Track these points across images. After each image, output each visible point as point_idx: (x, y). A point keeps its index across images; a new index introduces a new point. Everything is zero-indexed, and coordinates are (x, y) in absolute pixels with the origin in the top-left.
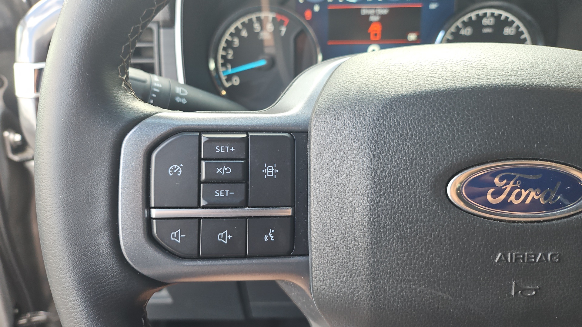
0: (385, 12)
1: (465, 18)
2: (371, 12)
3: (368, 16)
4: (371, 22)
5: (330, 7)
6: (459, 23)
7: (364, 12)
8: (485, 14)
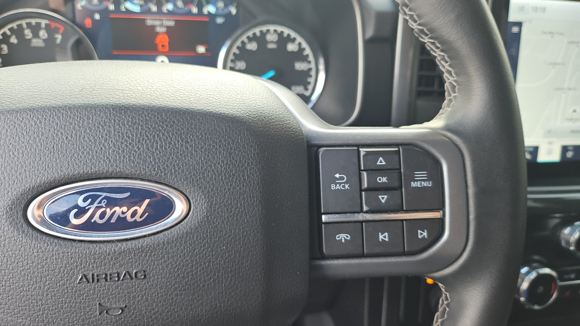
0: (172, 23)
1: (250, 34)
2: (157, 23)
3: (153, 27)
4: (158, 33)
5: (112, 16)
6: (244, 38)
7: (149, 22)
8: (268, 31)
